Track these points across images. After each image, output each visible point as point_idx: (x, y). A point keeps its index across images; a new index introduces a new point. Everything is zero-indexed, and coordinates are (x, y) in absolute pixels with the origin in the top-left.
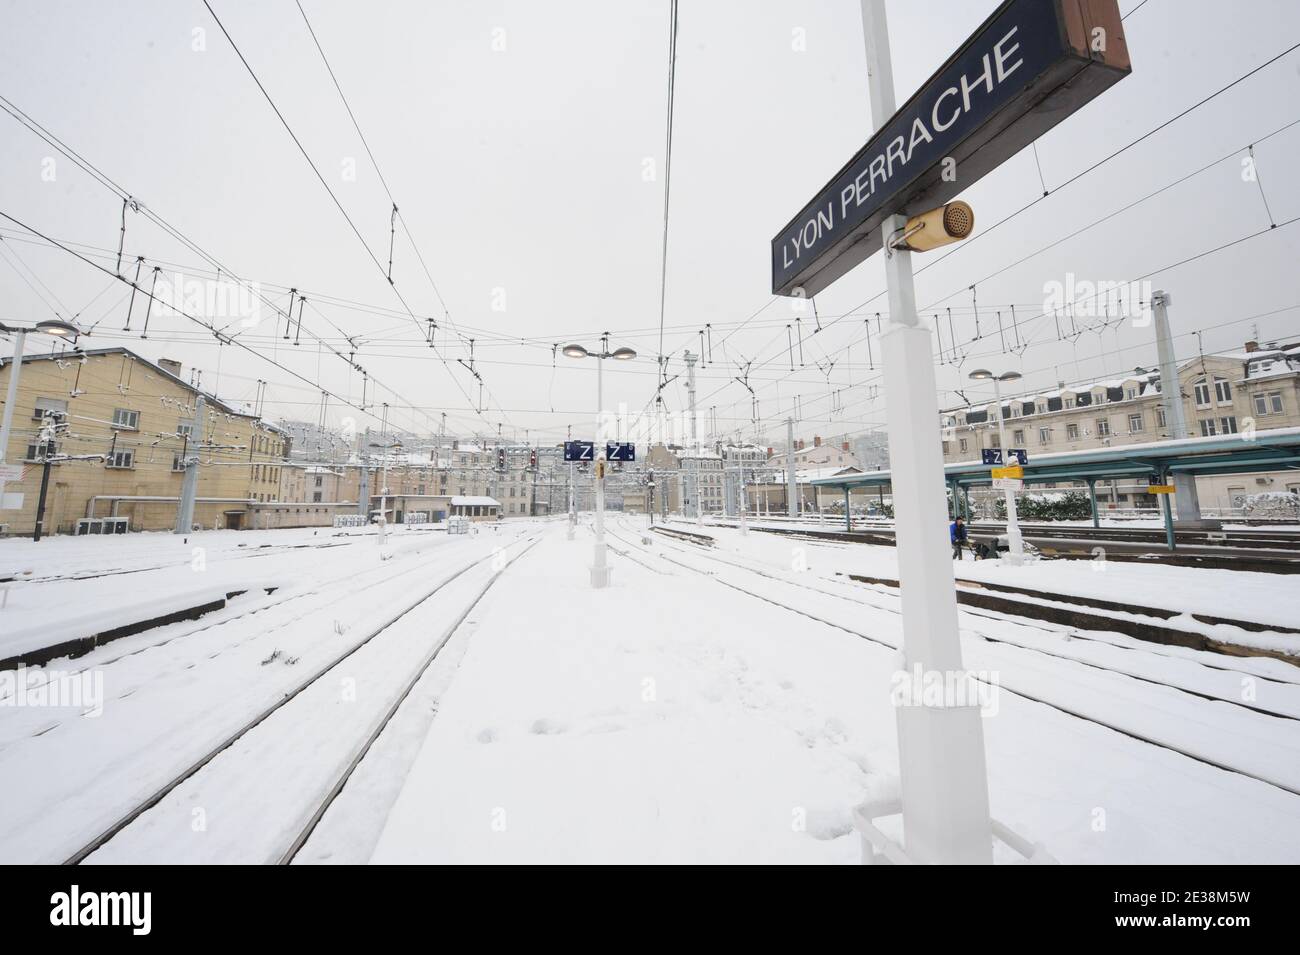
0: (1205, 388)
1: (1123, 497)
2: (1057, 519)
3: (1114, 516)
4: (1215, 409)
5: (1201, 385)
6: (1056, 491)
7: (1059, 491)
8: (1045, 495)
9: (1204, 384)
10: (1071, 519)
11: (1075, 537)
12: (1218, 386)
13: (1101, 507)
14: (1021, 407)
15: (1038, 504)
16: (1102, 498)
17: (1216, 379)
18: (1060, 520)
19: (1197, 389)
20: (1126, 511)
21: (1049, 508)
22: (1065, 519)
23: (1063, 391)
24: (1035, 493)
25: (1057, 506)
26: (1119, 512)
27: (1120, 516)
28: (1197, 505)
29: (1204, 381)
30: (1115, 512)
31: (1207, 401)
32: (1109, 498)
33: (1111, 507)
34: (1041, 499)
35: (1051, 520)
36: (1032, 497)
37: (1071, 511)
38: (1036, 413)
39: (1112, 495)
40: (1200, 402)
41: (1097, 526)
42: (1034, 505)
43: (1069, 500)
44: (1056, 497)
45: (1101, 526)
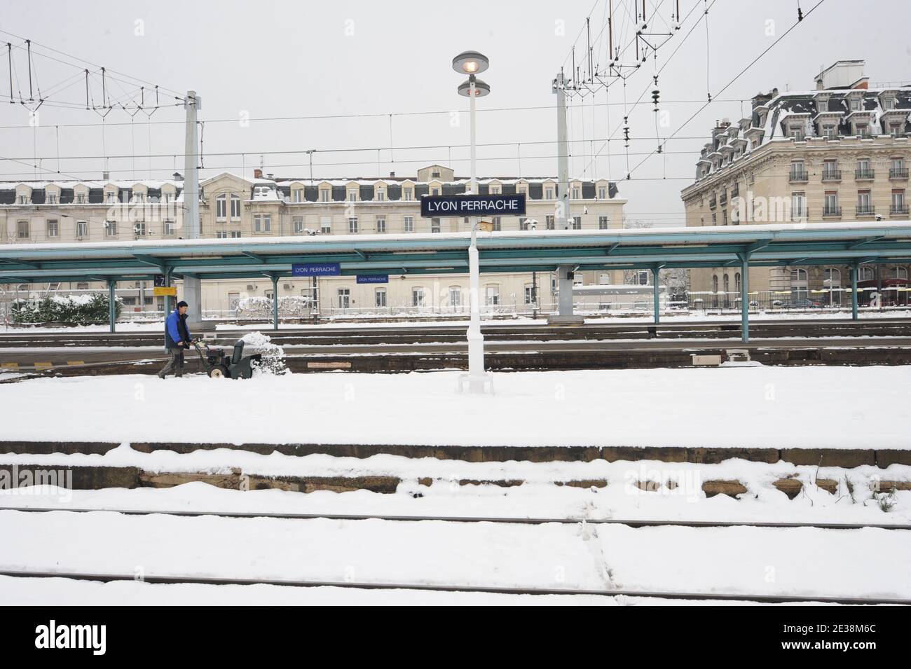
0: (224, 202)
1: (148, 300)
2: (82, 324)
3: (138, 319)
4: (229, 222)
5: (221, 199)
6: (85, 293)
7: (88, 293)
8: (71, 297)
9: (223, 199)
10: (96, 324)
11: (87, 344)
12: (233, 202)
13: (127, 310)
14: (58, 194)
15: (63, 307)
16: (129, 300)
17: (233, 196)
18: (85, 324)
19: (219, 202)
20: (149, 314)
21: (75, 312)
22: (90, 324)
23: (106, 182)
24: (61, 294)
25: (84, 310)
26: (144, 315)
27: (144, 319)
28: (200, 307)
29: (224, 196)
30: (140, 315)
31: (224, 215)
32: (137, 300)
33: (136, 310)
34: (67, 301)
35: (74, 325)
36: (57, 299)
37: (97, 315)
38: (75, 203)
39: (139, 297)
40: (219, 215)
41: (113, 331)
42: (58, 308)
43: (97, 302)
44: (83, 300)
45: (117, 330)
